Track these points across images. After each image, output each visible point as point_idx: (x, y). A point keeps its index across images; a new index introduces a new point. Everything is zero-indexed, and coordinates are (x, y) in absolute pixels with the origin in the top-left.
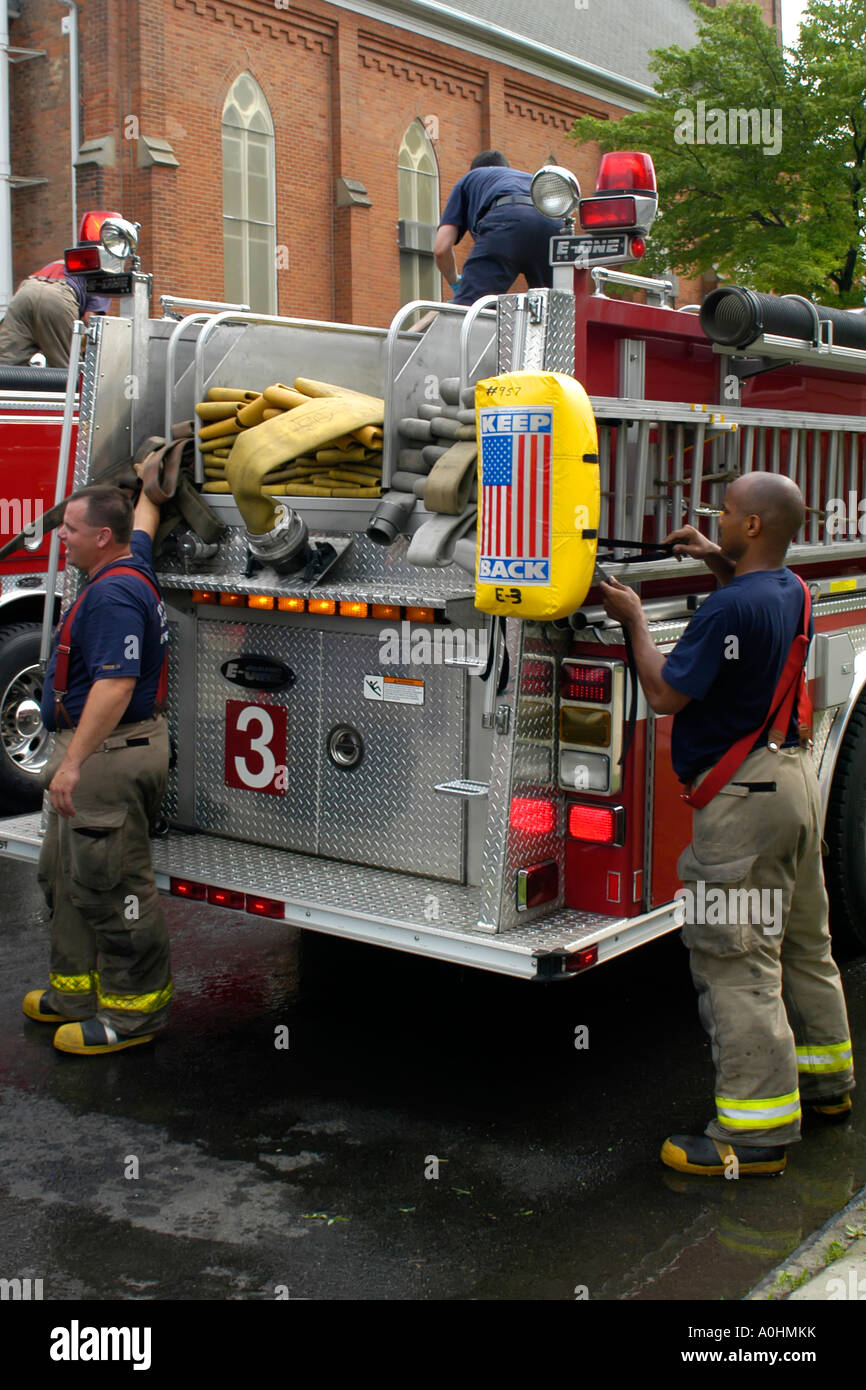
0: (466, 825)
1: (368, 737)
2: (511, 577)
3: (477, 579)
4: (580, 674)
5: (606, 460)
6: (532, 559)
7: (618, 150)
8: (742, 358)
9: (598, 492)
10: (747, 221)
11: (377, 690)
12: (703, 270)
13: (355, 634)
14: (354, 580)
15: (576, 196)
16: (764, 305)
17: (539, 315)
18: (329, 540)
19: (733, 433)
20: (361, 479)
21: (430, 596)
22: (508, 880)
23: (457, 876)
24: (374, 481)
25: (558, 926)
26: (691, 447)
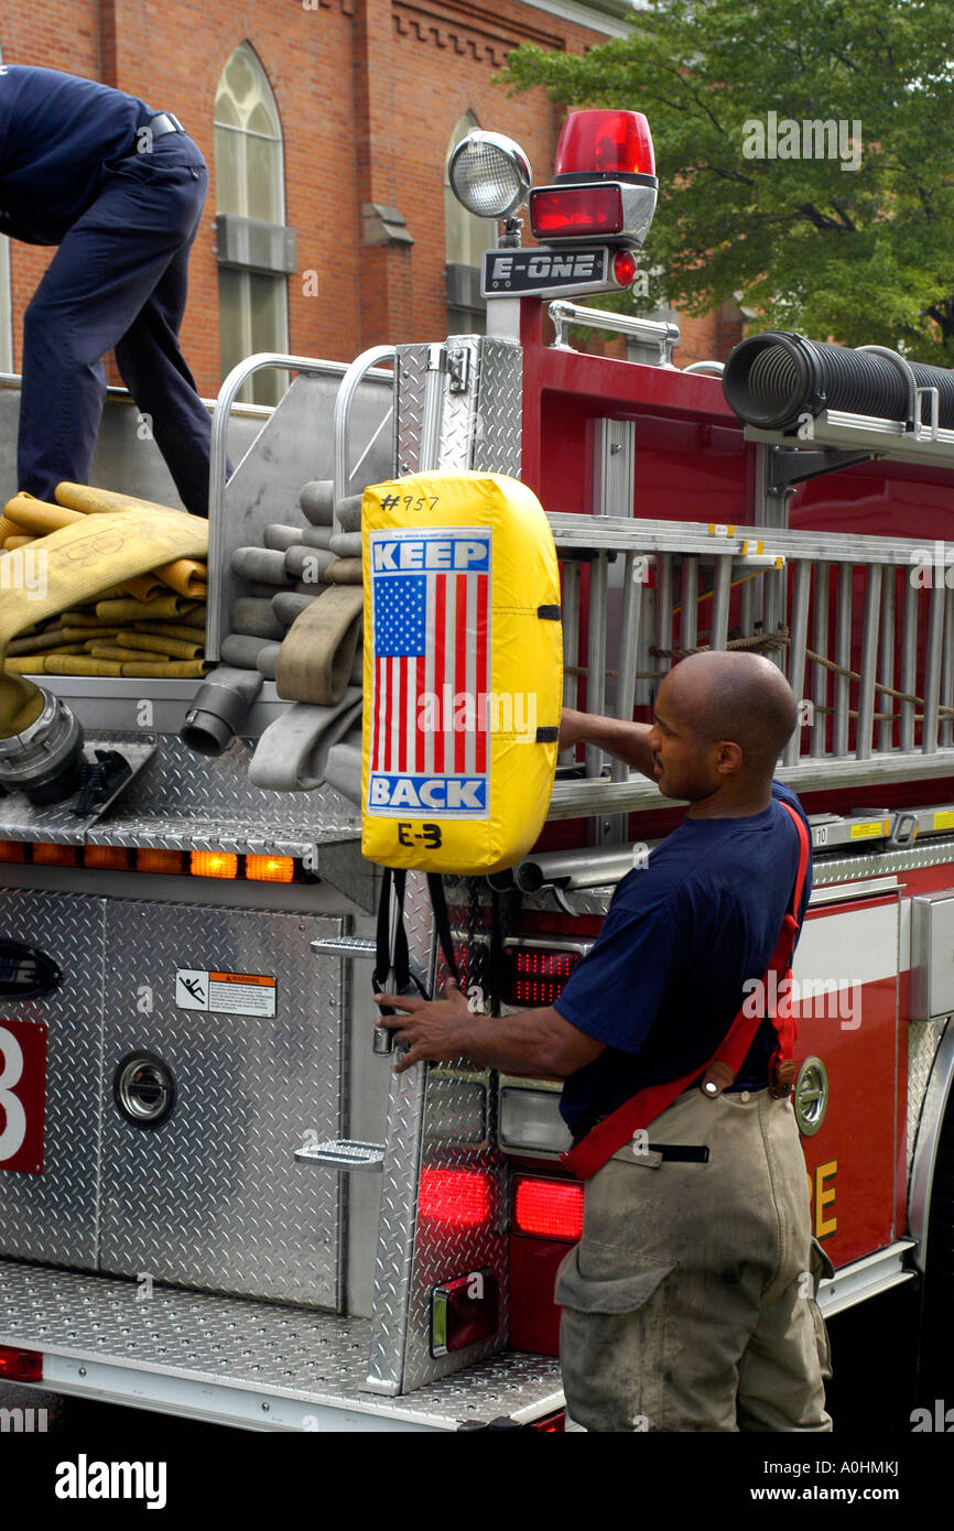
0: (345, 1214)
1: (180, 1072)
2: (424, 806)
3: (366, 809)
4: (531, 962)
5: (572, 614)
6: (460, 775)
7: (580, 102)
8: (791, 449)
9: (560, 667)
10: (795, 221)
11: (198, 994)
12: (718, 301)
13: (162, 902)
14: (159, 813)
15: (524, 182)
16: (829, 363)
17: (463, 378)
18: (118, 747)
19: (778, 571)
20: (171, 647)
21: (286, 838)
22: (416, 1305)
23: (330, 1301)
24: (192, 650)
25: (498, 1380)
26: (711, 594)
